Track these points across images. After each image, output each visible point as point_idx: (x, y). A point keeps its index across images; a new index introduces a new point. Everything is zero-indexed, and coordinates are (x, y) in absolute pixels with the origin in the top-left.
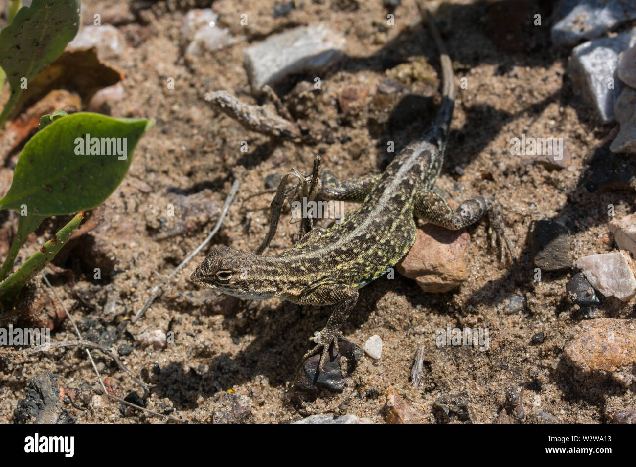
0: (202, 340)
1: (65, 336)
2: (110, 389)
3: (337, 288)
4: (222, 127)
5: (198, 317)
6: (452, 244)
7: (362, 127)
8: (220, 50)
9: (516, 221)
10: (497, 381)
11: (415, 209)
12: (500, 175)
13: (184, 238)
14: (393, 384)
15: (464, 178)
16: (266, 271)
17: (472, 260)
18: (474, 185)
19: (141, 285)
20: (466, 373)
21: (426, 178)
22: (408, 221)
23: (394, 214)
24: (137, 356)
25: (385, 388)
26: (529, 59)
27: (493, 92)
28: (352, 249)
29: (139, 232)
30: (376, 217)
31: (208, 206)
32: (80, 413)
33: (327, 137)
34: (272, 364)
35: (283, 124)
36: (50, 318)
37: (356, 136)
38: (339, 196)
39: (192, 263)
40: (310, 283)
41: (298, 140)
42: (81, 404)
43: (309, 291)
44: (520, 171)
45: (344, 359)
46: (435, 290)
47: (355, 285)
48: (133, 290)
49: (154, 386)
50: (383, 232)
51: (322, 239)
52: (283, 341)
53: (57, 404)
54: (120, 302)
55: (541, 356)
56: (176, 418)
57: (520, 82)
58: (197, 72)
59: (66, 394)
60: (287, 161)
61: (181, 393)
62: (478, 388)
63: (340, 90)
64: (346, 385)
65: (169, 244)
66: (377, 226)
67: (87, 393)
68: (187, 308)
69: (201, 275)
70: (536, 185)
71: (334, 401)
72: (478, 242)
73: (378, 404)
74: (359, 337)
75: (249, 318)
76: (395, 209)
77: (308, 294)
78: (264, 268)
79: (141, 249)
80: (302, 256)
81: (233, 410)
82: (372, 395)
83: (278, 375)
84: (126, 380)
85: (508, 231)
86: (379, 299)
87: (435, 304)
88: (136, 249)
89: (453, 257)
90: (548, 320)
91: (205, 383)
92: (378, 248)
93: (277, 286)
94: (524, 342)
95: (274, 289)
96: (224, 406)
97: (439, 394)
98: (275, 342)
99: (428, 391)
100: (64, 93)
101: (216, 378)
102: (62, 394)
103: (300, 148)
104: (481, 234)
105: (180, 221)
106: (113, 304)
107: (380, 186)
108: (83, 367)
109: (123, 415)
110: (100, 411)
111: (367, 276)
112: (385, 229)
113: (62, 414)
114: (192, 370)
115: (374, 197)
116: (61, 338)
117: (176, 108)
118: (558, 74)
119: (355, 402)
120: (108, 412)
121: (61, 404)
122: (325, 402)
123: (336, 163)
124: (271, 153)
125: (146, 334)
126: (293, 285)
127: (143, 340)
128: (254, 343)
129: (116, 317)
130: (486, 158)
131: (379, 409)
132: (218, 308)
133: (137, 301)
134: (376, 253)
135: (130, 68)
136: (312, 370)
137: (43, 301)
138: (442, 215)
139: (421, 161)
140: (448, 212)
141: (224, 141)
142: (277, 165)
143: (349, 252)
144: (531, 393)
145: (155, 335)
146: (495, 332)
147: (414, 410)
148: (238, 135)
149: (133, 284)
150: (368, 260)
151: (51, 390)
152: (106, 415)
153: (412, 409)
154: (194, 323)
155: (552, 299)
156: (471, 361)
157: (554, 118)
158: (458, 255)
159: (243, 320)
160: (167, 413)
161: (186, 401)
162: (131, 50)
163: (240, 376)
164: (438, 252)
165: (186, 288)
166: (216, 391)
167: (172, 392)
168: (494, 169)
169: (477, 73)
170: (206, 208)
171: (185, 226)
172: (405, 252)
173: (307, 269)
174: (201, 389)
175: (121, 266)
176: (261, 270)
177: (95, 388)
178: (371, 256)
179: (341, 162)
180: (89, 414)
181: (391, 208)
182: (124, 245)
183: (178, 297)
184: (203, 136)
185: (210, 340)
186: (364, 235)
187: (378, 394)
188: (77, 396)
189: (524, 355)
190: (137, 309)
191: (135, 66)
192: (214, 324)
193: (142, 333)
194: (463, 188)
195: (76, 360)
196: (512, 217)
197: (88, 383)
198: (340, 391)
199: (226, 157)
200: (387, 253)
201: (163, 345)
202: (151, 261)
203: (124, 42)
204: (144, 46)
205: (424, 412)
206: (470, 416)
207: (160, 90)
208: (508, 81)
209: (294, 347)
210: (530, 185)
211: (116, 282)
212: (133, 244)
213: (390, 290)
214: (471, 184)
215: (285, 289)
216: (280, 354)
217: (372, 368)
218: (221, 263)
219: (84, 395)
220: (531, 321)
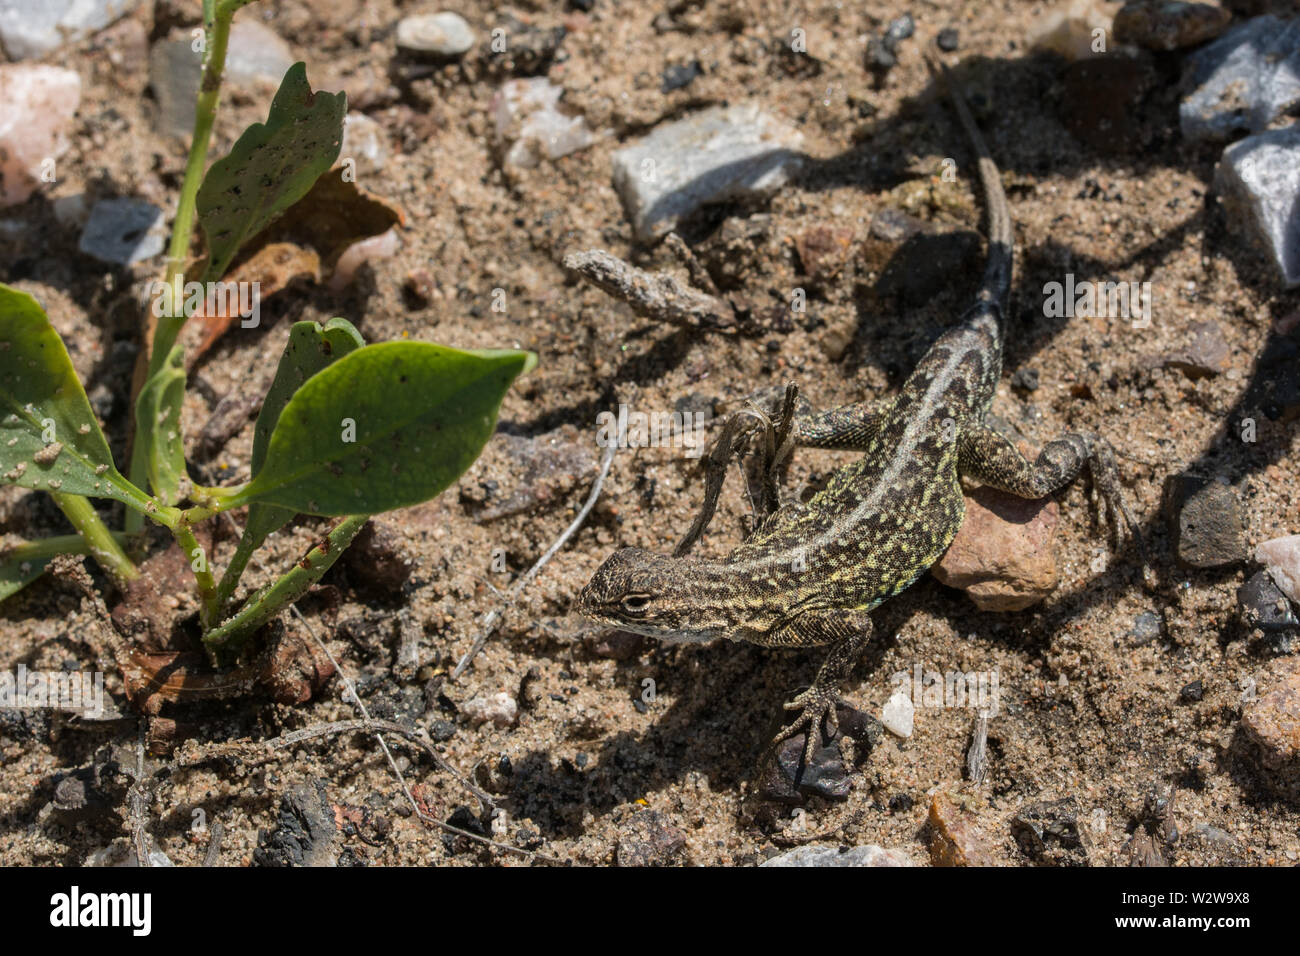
0: (580, 708)
1: (331, 710)
2: (424, 806)
3: (833, 615)
4: (585, 306)
5: (567, 664)
6: (1030, 525)
7: (844, 300)
8: (569, 156)
9: (1138, 476)
10: (1123, 771)
11: (960, 461)
12: (1102, 388)
13: (531, 516)
14: (936, 783)
15: (1038, 394)
16: (708, 592)
17: (1064, 550)
18: (1057, 409)
19: (463, 609)
20: (1067, 759)
21: (976, 403)
22: (951, 485)
23: (926, 474)
24: (464, 743)
25: (925, 791)
26: (1141, 165)
27: (1079, 229)
28: (856, 544)
29: (447, 507)
30: (894, 481)
31: (574, 458)
32: (372, 851)
33: (780, 320)
34: (713, 750)
35: (705, 303)
36: (305, 676)
37: (834, 319)
38: (821, 440)
39: (551, 567)
40: (786, 608)
41: (731, 330)
42: (373, 834)
43: (784, 622)
44: (1138, 380)
45: (848, 740)
46: (1001, 608)
47: (863, 607)
48: (449, 618)
49: (504, 797)
50: (908, 508)
51: (800, 524)
52: (729, 708)
53: (334, 837)
54: (426, 641)
55: (1199, 723)
56: (548, 855)
57: (1126, 209)
58: (527, 197)
59: (346, 818)
60: (712, 369)
61: (551, 808)
62: (1090, 785)
63: (800, 232)
64: (853, 788)
65: (503, 529)
66: (898, 498)
67: (381, 813)
68: (547, 647)
69: (594, 602)
70: (1170, 405)
71: (831, 817)
72: (1073, 516)
73: (912, 820)
74: (867, 695)
75: (663, 664)
76: (927, 464)
77: (782, 628)
78: (705, 585)
79: (456, 541)
80: (768, 560)
81: (653, 839)
82: (901, 804)
83: (723, 769)
84: (448, 787)
85: (1126, 495)
86: (900, 626)
87: (1000, 632)
88: (444, 541)
89: (1032, 548)
90: (1206, 655)
91: (595, 790)
92: (902, 540)
93: (728, 616)
94: (1166, 698)
95: (723, 623)
96: (636, 832)
97: (1020, 798)
98: (715, 708)
99: (998, 792)
100: (291, 248)
101: (615, 779)
102: (339, 818)
103: (734, 345)
104: (1077, 501)
105: (523, 485)
106: (414, 645)
107: (895, 422)
108: (369, 766)
109: (451, 852)
110: (409, 847)
111: (884, 589)
112: (912, 503)
113: (342, 855)
114: (565, 763)
115: (886, 442)
116: (325, 713)
117: (492, 266)
118: (1196, 193)
119: (872, 816)
120: (423, 848)
121: (340, 837)
122: (815, 819)
123: (800, 370)
124: (683, 355)
125: (480, 702)
126: (755, 613)
127: (475, 712)
128: (673, 710)
129: (420, 671)
130: (1076, 355)
131: (916, 830)
132: (606, 648)
133: (459, 639)
134: (898, 549)
135: (402, 194)
136: (791, 764)
137: (293, 648)
138: (1012, 473)
139: (965, 370)
140: (1020, 466)
141: (591, 331)
142: (695, 378)
143: (852, 550)
144: (1187, 794)
145: (496, 702)
146: (1115, 682)
147: (980, 832)
148: (616, 321)
149: (449, 608)
150: (884, 561)
151: (320, 812)
152: (419, 853)
153: (977, 829)
154: (561, 676)
155: (1212, 617)
156: (1073, 737)
157: (1193, 278)
158: (1040, 543)
159: (652, 668)
160: (532, 847)
161: (561, 822)
162: (401, 158)
163: (658, 775)
164: (1006, 540)
165: (545, 612)
166: (615, 803)
167: (535, 807)
168: (1092, 375)
169: (1047, 193)
170: (571, 461)
171: (534, 495)
172: (947, 542)
173: (780, 583)
174: (587, 800)
175: (422, 574)
176: (700, 589)
177: (395, 804)
178: (889, 554)
179: (809, 366)
180: (390, 853)
181: (920, 463)
182: (424, 534)
183: (531, 629)
184: (549, 321)
185: (594, 707)
186: (876, 517)
187: (912, 803)
188: (365, 820)
189: (1167, 722)
190: (460, 655)
191: (413, 190)
192: (599, 677)
193: (472, 698)
194: (1038, 415)
195: (356, 753)
196: (1131, 469)
197: (381, 795)
198: (843, 799)
199: (598, 362)
200: (918, 546)
201: (511, 719)
202: (474, 563)
203: (388, 143)
204: (424, 149)
205: (998, 834)
206: (1082, 839)
207: (460, 233)
208: (1104, 208)
209: (751, 719)
210: (1158, 405)
211: (416, 604)
212: (439, 532)
213: (918, 608)
214: (1052, 405)
215: (743, 622)
216: (726, 730)
217: (896, 755)
218: (629, 581)
219: (377, 819)
220: (1175, 658)
